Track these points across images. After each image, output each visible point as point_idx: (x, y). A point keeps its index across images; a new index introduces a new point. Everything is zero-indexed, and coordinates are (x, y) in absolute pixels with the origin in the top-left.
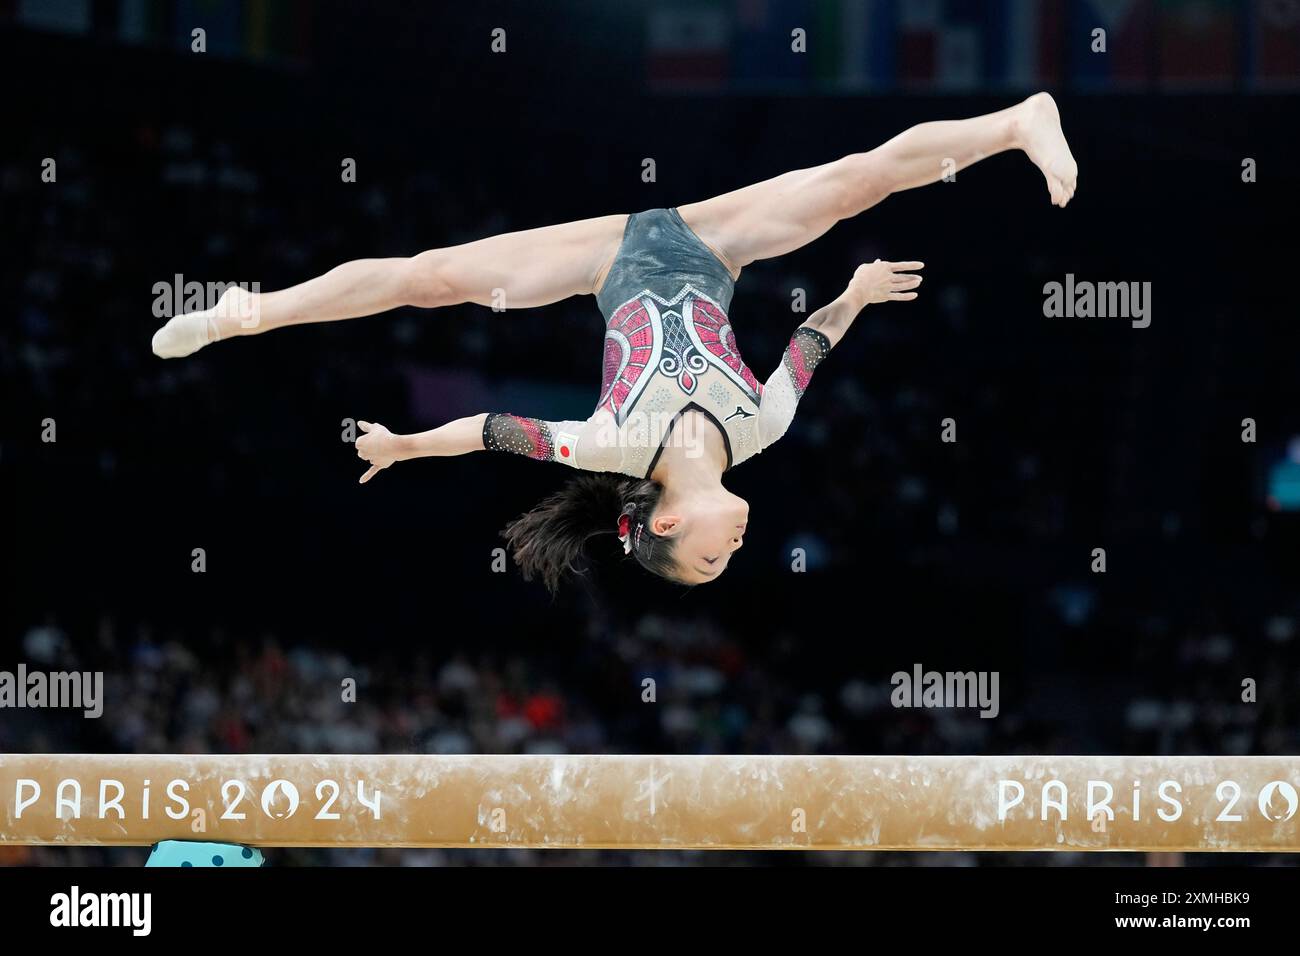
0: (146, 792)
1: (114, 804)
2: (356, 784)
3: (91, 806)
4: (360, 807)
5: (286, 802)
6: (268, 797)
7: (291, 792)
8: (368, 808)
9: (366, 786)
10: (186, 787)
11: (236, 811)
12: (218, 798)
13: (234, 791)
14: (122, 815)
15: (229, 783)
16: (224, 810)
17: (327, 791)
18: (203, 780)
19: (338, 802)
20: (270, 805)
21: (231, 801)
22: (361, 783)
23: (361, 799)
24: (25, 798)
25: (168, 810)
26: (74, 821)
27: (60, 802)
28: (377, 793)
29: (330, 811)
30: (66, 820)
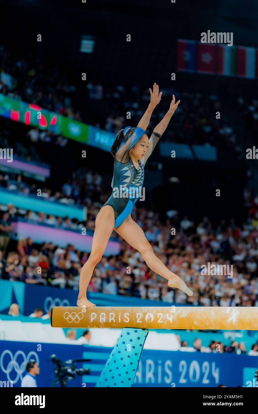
0: (120, 316)
1: (113, 319)
2: (167, 314)
3: (108, 319)
4: (168, 320)
5: (151, 318)
6: (147, 318)
7: (152, 316)
8: (169, 320)
9: (169, 314)
10: (129, 315)
11: (140, 321)
12: (135, 317)
13: (139, 316)
14: (114, 322)
15: (138, 314)
16: (137, 320)
17: (160, 316)
18: (132, 313)
19: (162, 318)
21: (138, 318)
22: (168, 314)
23: (168, 318)
24: (93, 317)
25: (125, 320)
26: (104, 323)
27: (101, 318)
28: (171, 316)
29: (160, 321)
30: (102, 323)
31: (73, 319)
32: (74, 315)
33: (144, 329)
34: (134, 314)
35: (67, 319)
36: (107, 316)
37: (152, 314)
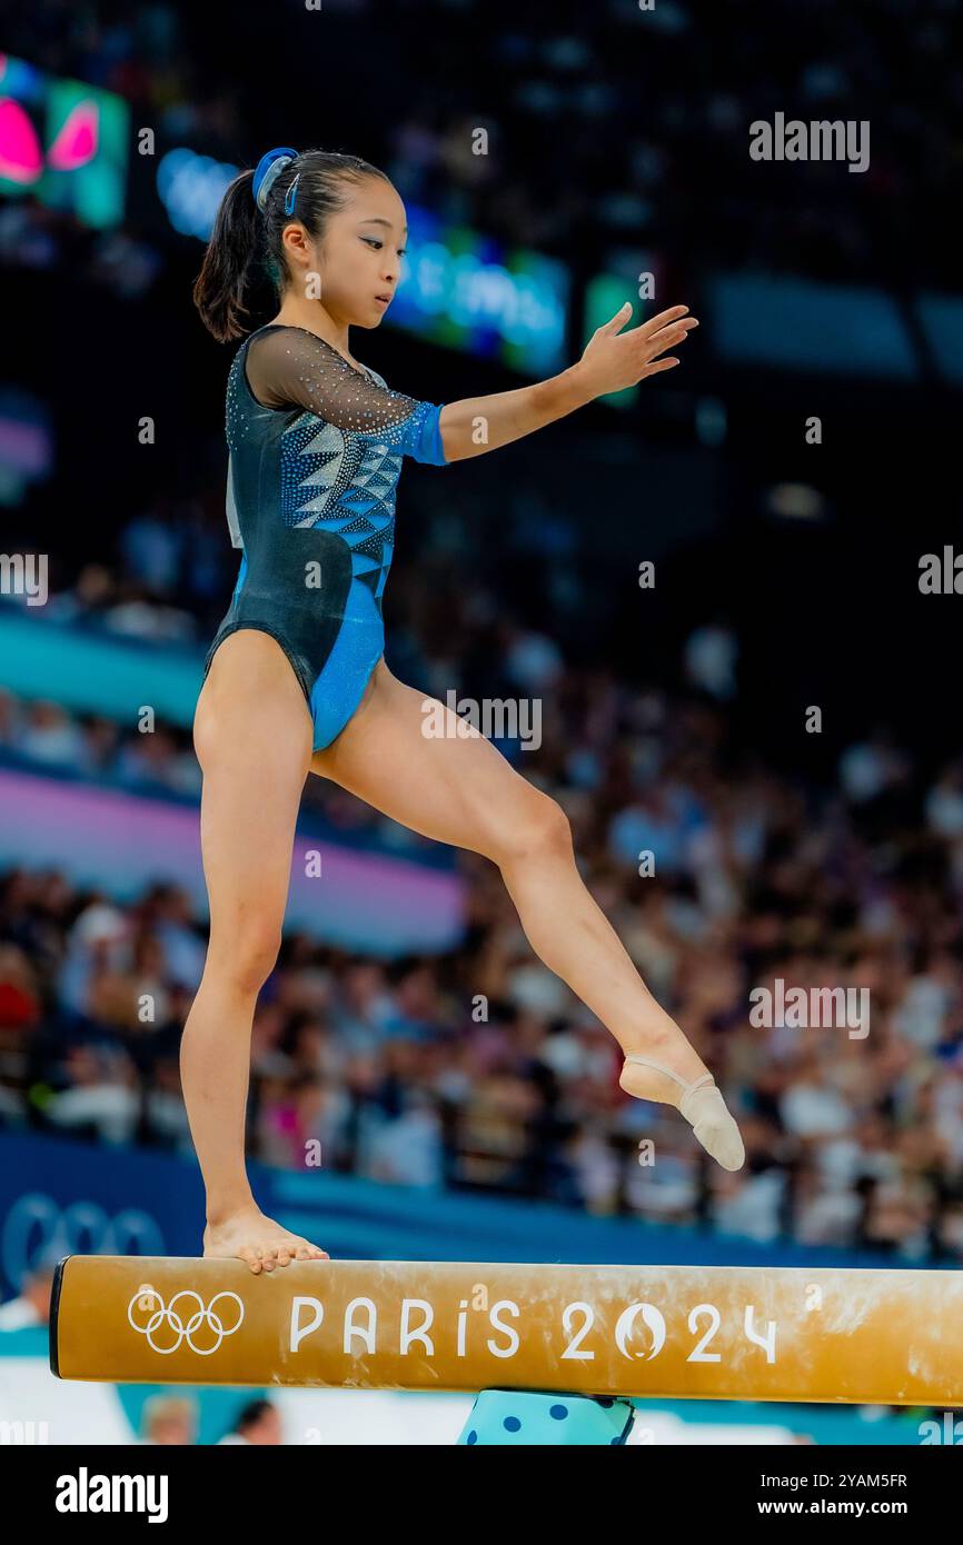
0: (463, 1317)
1: (420, 1334)
2: (743, 1310)
3: (389, 1337)
4: (748, 1344)
5: (649, 1336)
6: (624, 1329)
7: (656, 1321)
8: (758, 1347)
9: (758, 1314)
10: (516, 1312)
11: (581, 1348)
12: (557, 1329)
13: (578, 1319)
14: (430, 1351)
15: (572, 1307)
16: (566, 1346)
17: (705, 1322)
18: (537, 1302)
19: (717, 1338)
20: (626, 1339)
21: (575, 1332)
22: (750, 1310)
23: (752, 1336)
24: (303, 1323)
25: (492, 1345)
26: (367, 1358)
27: (350, 1330)
28: (772, 1325)
29: (707, 1350)
30: (357, 1356)
31: (184, 1332)
32: (185, 1309)
33: (605, 1401)
34: (551, 1308)
35: (148, 1331)
36: (389, 1315)
37: (658, 1308)
